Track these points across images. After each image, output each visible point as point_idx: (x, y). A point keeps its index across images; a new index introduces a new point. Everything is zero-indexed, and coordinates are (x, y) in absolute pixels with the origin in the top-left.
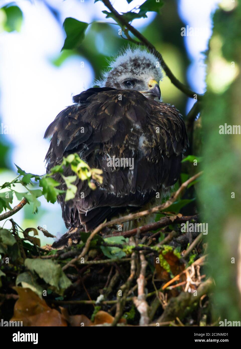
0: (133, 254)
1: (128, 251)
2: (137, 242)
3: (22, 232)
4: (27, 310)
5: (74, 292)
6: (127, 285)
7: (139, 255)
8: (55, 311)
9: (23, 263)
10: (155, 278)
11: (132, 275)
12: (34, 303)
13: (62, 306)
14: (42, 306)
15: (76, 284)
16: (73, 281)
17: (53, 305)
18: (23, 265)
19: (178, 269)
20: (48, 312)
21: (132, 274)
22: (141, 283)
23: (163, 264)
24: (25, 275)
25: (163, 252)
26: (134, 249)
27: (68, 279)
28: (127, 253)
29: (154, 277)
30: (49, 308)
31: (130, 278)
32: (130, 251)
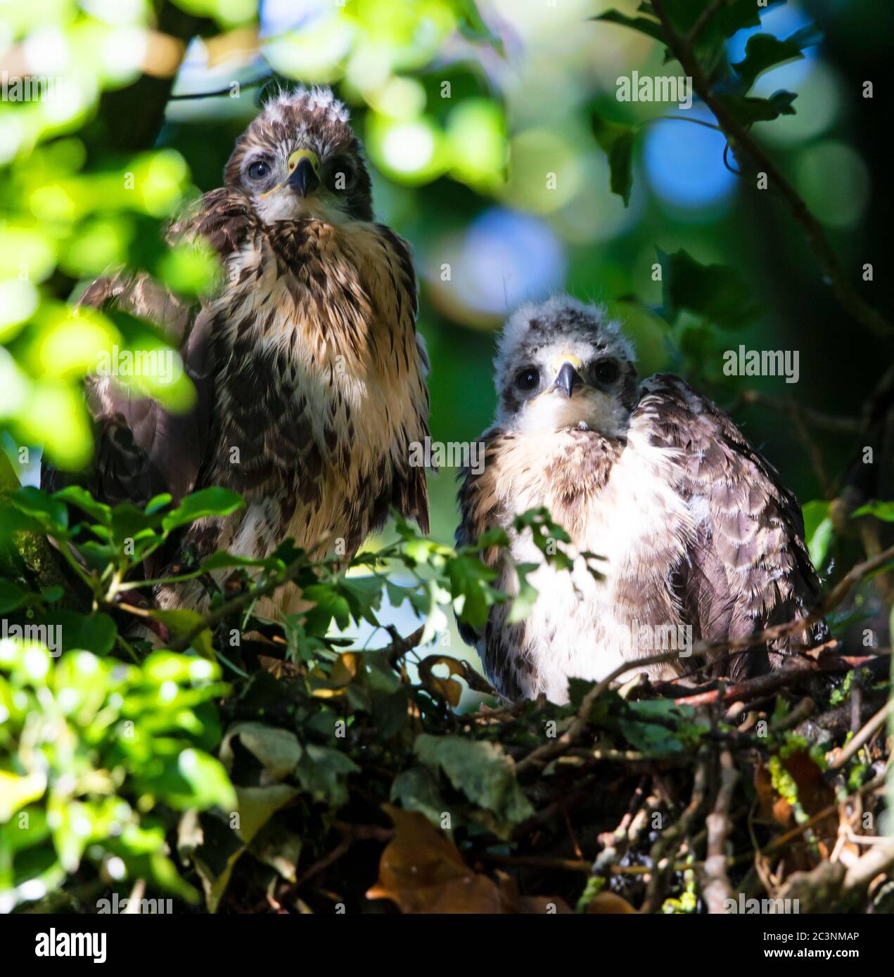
0: (704, 749)
1: (690, 739)
2: (715, 717)
3: (416, 664)
4: (414, 869)
5: (538, 834)
6: (679, 829)
7: (717, 752)
8: (484, 881)
9: (411, 746)
10: (755, 815)
11: (694, 804)
12: (432, 855)
13: (503, 870)
14: (452, 864)
15: (547, 813)
16: (539, 805)
17: (478, 865)
18: (408, 750)
19: (816, 797)
20: (467, 880)
21: (696, 800)
22: (716, 825)
23: (778, 783)
24: (412, 776)
25: (783, 750)
26: (705, 737)
27: (526, 800)
28: (688, 744)
29: (752, 812)
30: (467, 870)
31: (690, 811)
32: (696, 739)
